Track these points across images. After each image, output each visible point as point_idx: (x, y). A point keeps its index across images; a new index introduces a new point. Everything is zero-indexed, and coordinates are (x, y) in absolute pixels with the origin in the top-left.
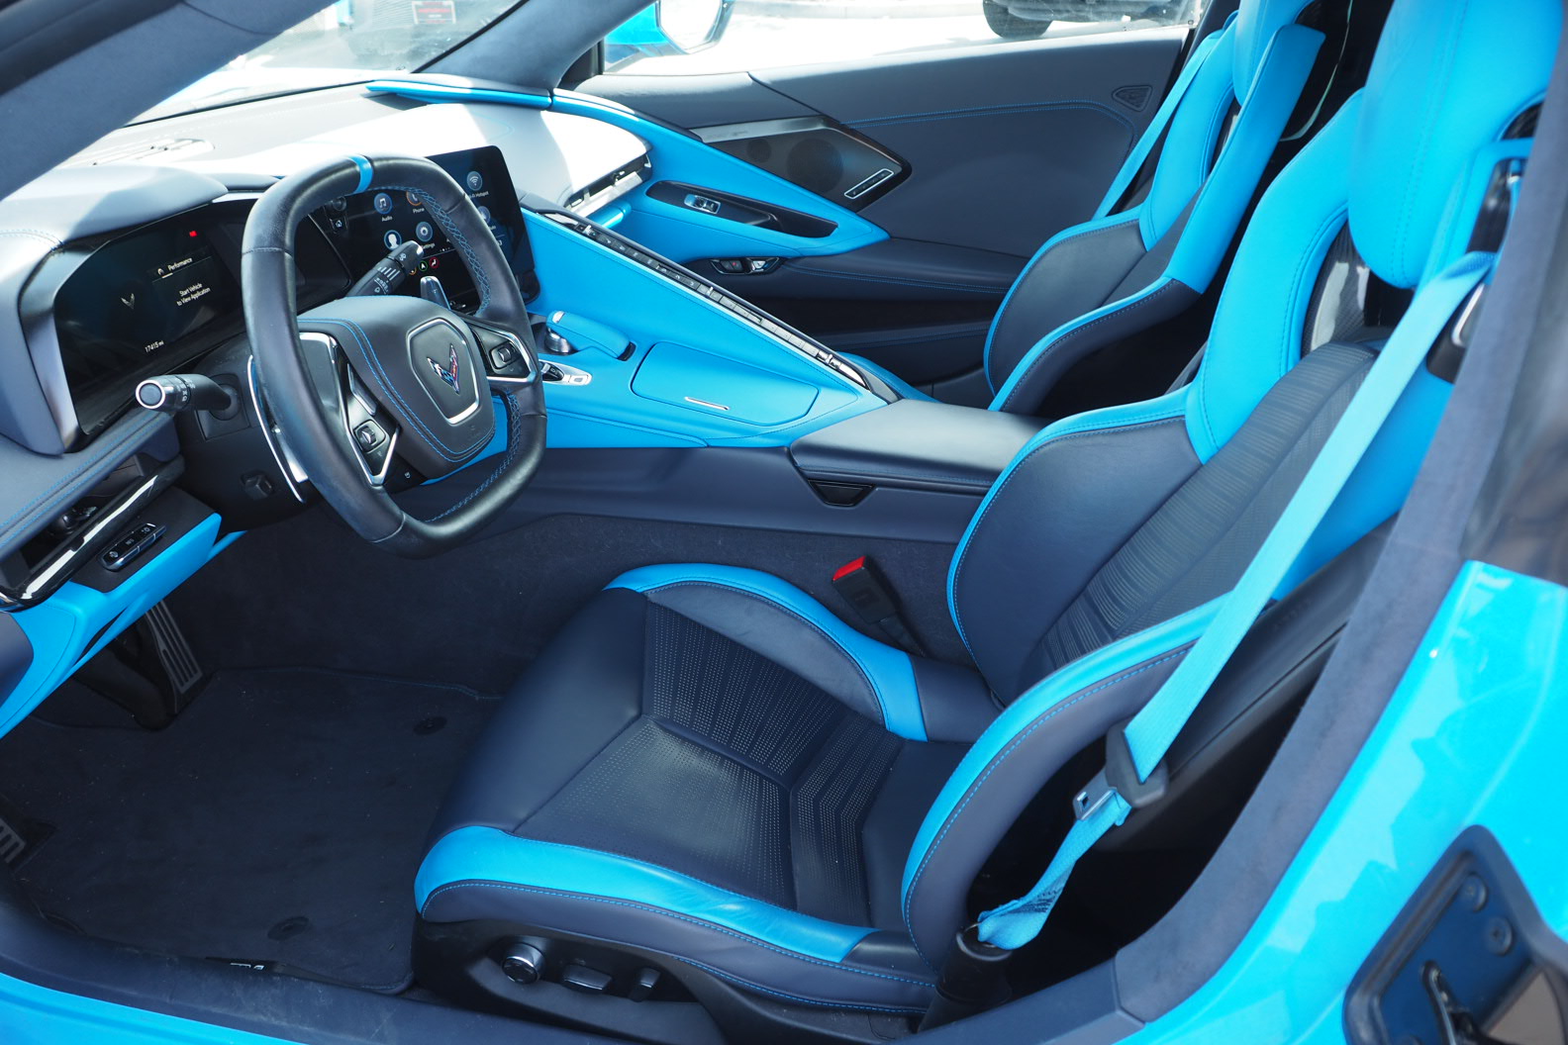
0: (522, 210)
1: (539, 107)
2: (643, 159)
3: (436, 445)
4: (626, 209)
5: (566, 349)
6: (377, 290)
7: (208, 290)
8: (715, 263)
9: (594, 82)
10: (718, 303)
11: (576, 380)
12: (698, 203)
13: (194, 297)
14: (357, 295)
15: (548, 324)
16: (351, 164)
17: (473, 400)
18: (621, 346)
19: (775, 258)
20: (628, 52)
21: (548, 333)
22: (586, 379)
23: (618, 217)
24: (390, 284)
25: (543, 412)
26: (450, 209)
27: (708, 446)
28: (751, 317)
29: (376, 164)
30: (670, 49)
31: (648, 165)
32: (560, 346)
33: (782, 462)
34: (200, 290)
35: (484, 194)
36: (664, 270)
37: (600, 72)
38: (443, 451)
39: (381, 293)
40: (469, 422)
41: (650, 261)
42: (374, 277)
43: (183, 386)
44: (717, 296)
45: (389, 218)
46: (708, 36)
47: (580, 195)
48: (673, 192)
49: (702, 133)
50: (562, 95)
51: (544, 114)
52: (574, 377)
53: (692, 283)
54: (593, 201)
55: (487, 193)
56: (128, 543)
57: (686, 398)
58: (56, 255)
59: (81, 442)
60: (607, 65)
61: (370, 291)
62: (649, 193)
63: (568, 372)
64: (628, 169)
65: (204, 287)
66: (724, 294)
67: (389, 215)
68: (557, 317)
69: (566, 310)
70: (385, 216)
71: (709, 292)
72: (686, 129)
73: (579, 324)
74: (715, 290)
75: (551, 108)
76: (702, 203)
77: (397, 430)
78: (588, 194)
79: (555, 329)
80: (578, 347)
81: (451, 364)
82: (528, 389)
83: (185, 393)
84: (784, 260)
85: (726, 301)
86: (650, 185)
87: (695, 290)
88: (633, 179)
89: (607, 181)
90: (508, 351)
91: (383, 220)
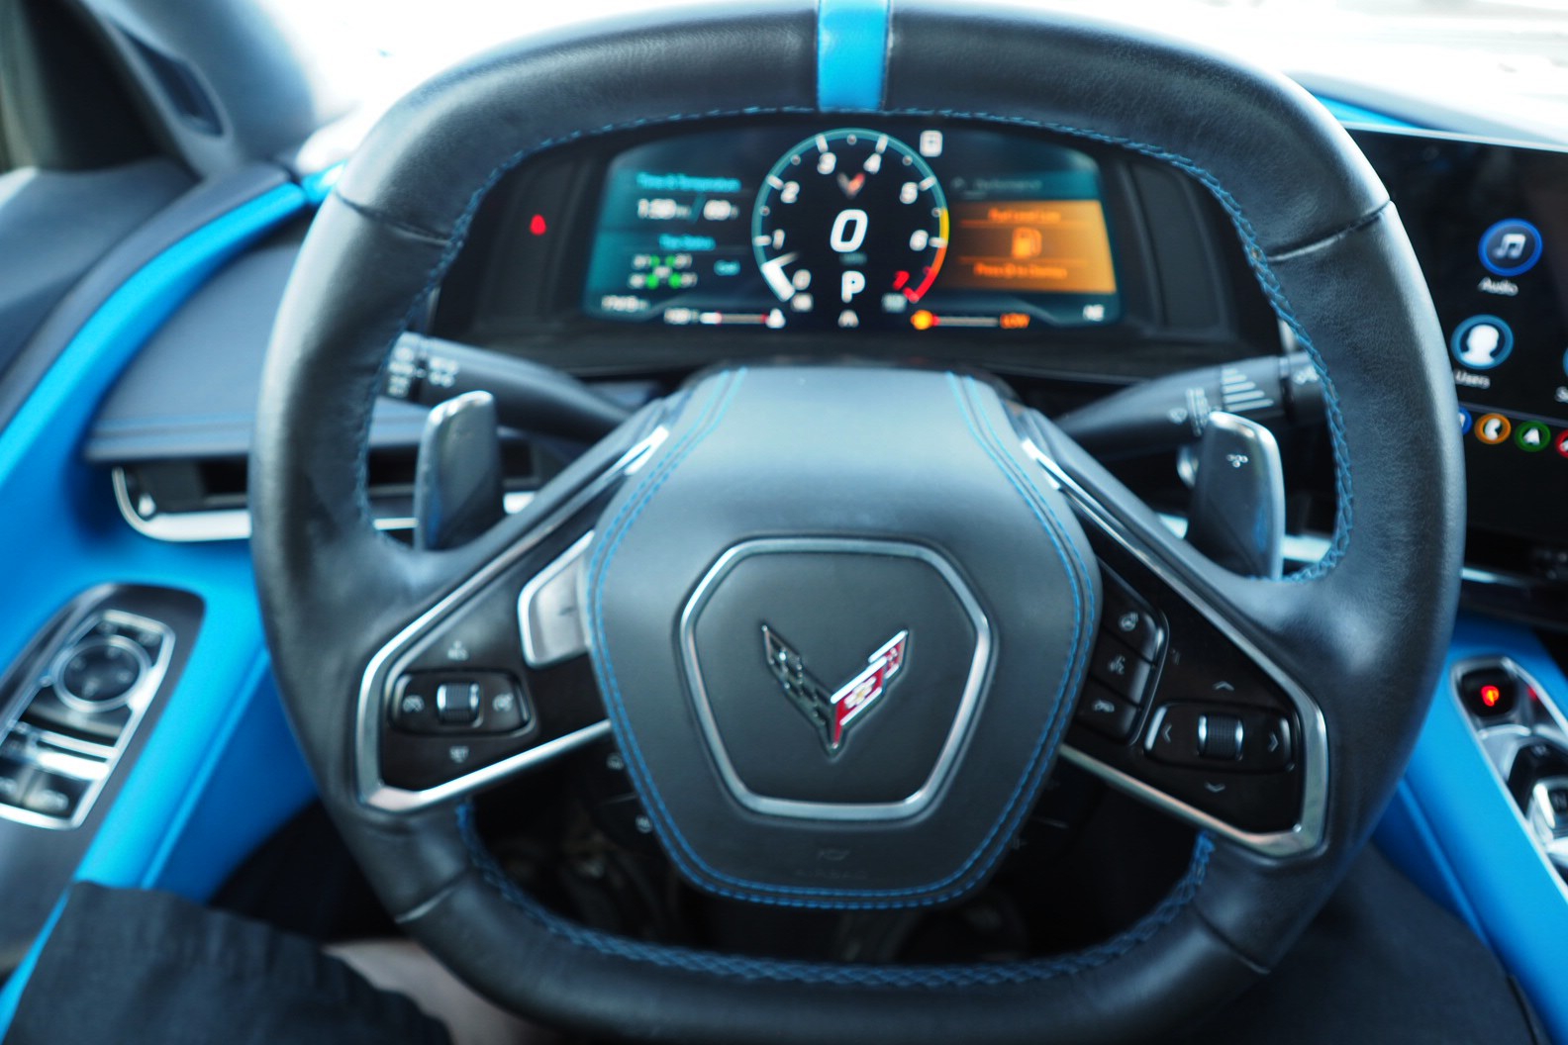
45: (1507, 288)
67: (1512, 280)
70: (1496, 279)
90: (1240, 735)
91: (1487, 285)
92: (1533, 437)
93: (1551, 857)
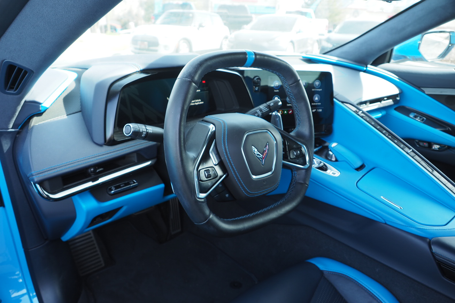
0: (335, 100)
1: (360, 70)
2: (396, 96)
3: (242, 186)
4: (384, 113)
5: (334, 159)
6: (256, 115)
7: (203, 103)
8: (416, 142)
9: (386, 65)
10: (413, 157)
11: (333, 173)
12: (416, 117)
13: (196, 104)
14: (248, 114)
15: (329, 147)
16: (245, 54)
17: (270, 170)
18: (359, 164)
19: (445, 146)
20: (402, 58)
21: (328, 151)
22: (337, 174)
23: (379, 115)
24: (263, 114)
25: (307, 183)
26: (291, 84)
27: (386, 224)
28: (428, 168)
29: (258, 57)
30: (422, 59)
31: (398, 98)
32: (332, 157)
33: (425, 246)
34: (199, 102)
35: (320, 90)
36: (390, 137)
37: (389, 62)
38: (245, 190)
39: (258, 116)
40: (264, 179)
41: (384, 132)
42: (257, 109)
43: (145, 130)
44: (413, 154)
45: (277, 91)
46: (439, 56)
47: (365, 103)
48: (406, 111)
49: (426, 90)
50: (370, 68)
51: (362, 74)
52: (332, 172)
53: (402, 146)
54: (370, 106)
55: (321, 90)
56: (122, 185)
57: (382, 197)
58: (138, 74)
59: (112, 142)
60: (392, 61)
61: (254, 114)
62: (395, 109)
63: (330, 169)
64: (389, 98)
65: (202, 101)
66: (417, 154)
67: (278, 89)
68: (334, 145)
69: (339, 143)
70: (276, 90)
71: (409, 151)
72: (419, 87)
73: (342, 150)
74: (413, 151)
75: (365, 71)
76: (417, 117)
77: (226, 174)
78: (369, 103)
79: (332, 150)
80: (339, 159)
81: (264, 151)
82: (304, 171)
83: (145, 133)
84: (449, 147)
85: (417, 157)
86: (396, 106)
87: (402, 149)
88: (390, 102)
89: (379, 100)
90: (299, 152)
91: (275, 91)
92: (286, 112)
93: (316, 168)
